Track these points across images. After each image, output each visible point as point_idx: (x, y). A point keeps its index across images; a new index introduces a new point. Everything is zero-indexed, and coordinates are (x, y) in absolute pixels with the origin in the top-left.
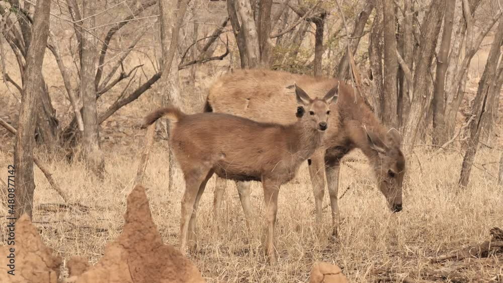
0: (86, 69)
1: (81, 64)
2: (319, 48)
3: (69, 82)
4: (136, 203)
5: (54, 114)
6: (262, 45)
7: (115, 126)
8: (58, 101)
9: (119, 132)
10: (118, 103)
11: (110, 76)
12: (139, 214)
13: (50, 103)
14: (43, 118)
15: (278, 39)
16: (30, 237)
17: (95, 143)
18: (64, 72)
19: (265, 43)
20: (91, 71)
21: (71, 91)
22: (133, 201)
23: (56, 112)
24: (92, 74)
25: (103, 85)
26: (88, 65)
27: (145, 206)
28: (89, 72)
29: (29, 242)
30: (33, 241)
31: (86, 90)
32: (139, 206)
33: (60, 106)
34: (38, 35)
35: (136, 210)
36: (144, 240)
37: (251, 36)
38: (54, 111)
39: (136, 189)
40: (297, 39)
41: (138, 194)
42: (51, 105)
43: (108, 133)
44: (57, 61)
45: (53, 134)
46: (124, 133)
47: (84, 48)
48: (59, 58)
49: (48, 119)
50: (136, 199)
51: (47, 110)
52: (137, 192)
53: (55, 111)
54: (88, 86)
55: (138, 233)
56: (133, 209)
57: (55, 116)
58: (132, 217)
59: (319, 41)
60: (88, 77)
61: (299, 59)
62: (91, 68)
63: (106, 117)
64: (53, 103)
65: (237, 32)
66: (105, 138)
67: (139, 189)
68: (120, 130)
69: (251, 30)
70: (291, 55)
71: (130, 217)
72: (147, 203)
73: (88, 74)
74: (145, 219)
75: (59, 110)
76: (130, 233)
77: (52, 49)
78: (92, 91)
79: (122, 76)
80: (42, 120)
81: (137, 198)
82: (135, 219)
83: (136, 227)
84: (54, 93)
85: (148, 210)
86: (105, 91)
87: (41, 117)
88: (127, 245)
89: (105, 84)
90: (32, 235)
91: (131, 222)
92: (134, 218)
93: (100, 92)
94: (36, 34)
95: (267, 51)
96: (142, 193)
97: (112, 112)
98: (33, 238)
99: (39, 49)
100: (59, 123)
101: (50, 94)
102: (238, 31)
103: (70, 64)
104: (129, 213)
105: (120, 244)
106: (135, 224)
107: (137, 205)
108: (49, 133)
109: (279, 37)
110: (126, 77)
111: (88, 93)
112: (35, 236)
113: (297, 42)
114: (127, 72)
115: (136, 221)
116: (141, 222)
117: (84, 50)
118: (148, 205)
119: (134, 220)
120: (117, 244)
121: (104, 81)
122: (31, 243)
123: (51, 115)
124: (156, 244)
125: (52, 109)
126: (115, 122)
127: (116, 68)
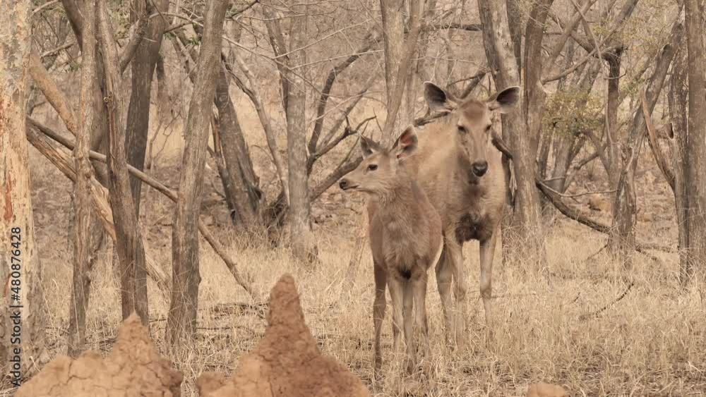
0: (293, 122)
1: (287, 116)
2: (614, 95)
3: (274, 140)
4: (281, 299)
5: (257, 184)
6: (529, 91)
7: (340, 200)
8: (264, 166)
9: (345, 208)
10: (342, 169)
11: (333, 132)
12: (286, 314)
13: (252, 169)
14: (240, 189)
15: (560, 82)
16: (140, 345)
17: (305, 221)
18: (266, 125)
19: (533, 87)
20: (300, 126)
21: (277, 153)
22: (278, 297)
23: (260, 181)
24: (301, 129)
25: (323, 145)
26: (296, 118)
27: (295, 304)
28: (297, 126)
29: (138, 351)
30: (144, 350)
31: (293, 150)
32: (286, 303)
33: (266, 173)
34: (205, 75)
35: (281, 309)
36: (292, 350)
37: (511, 77)
38: (257, 180)
39: (282, 280)
40: (585, 82)
41: (284, 287)
42: (252, 172)
43: (331, 209)
44: (258, 110)
45: (255, 209)
46: (352, 209)
47: (291, 94)
48: (260, 108)
49: (246, 190)
50: (281, 294)
51: (248, 177)
52: (284, 284)
53: (258, 178)
54: (295, 144)
55: (284, 340)
56: (278, 308)
57: (258, 185)
58: (275, 318)
59: (613, 86)
60: (295, 133)
61: (588, 110)
62: (300, 120)
63: (325, 187)
64: (256, 169)
65: (495, 73)
66: (327, 217)
67: (287, 280)
68: (347, 206)
69: (510, 69)
70: (577, 105)
71: (273, 317)
72: (297, 299)
73: (296, 129)
74: (293, 321)
75: (264, 177)
76: (273, 341)
77: (251, 95)
78: (301, 151)
79: (347, 133)
80: (239, 192)
81: (284, 292)
82: (281, 321)
83: (281, 332)
84: (259, 156)
85: (299, 309)
86: (325, 152)
87: (238, 187)
88: (269, 356)
89: (326, 142)
90: (143, 342)
91: (275, 325)
92: (278, 320)
93: (317, 153)
94: (203, 72)
95: (536, 98)
96: (290, 286)
97: (332, 181)
98: (144, 346)
99: (206, 93)
100: (262, 195)
101: (251, 156)
102: (497, 70)
103: (276, 114)
104: (273, 313)
105: (260, 355)
106: (281, 328)
107: (283, 302)
108: (249, 208)
109: (560, 79)
110: (353, 133)
111: (296, 155)
112: (146, 343)
113: (585, 87)
114: (353, 127)
115: (282, 323)
116: (287, 325)
117: (290, 96)
118: (299, 303)
119: (280, 323)
120: (256, 356)
121: (324, 139)
122: (140, 352)
123: (253, 184)
124: (308, 355)
125: (254, 176)
126: (340, 195)
127: (341, 121)
